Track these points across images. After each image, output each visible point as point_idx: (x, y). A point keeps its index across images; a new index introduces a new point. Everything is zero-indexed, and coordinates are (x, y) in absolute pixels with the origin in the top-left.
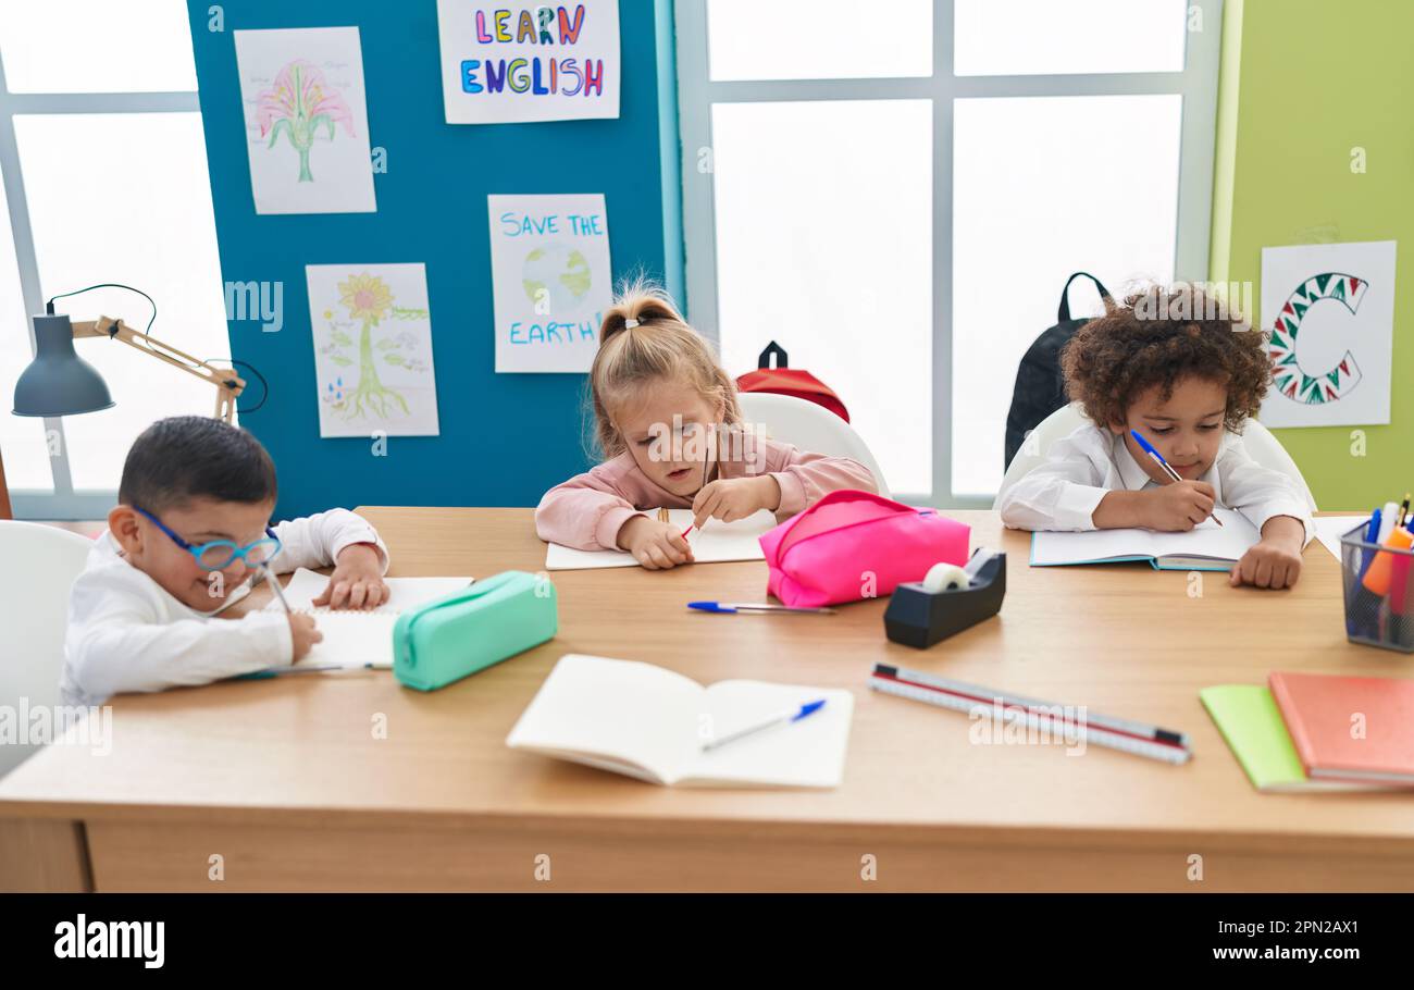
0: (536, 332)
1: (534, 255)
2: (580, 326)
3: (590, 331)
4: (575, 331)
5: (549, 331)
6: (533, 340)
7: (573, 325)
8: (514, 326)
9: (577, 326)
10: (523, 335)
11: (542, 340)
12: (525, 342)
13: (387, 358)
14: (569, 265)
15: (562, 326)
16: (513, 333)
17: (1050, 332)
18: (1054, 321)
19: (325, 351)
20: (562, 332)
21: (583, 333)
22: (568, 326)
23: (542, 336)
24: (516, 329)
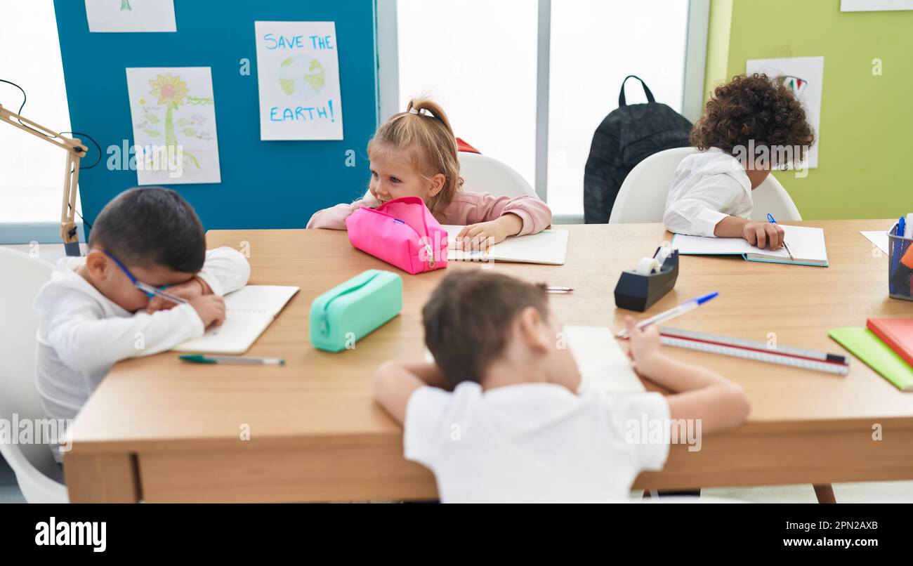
0: (288, 113)
1: (287, 62)
2: (318, 109)
3: (325, 113)
4: (314, 112)
5: (297, 113)
6: (286, 118)
7: (313, 109)
8: (273, 109)
9: (316, 110)
10: (279, 115)
11: (292, 119)
12: (281, 120)
13: (185, 131)
14: (311, 69)
15: (305, 109)
16: (272, 114)
17: (614, 113)
18: (616, 106)
19: (140, 126)
20: (306, 113)
21: (320, 114)
22: (309, 109)
23: (292, 116)
24: (274, 111)
